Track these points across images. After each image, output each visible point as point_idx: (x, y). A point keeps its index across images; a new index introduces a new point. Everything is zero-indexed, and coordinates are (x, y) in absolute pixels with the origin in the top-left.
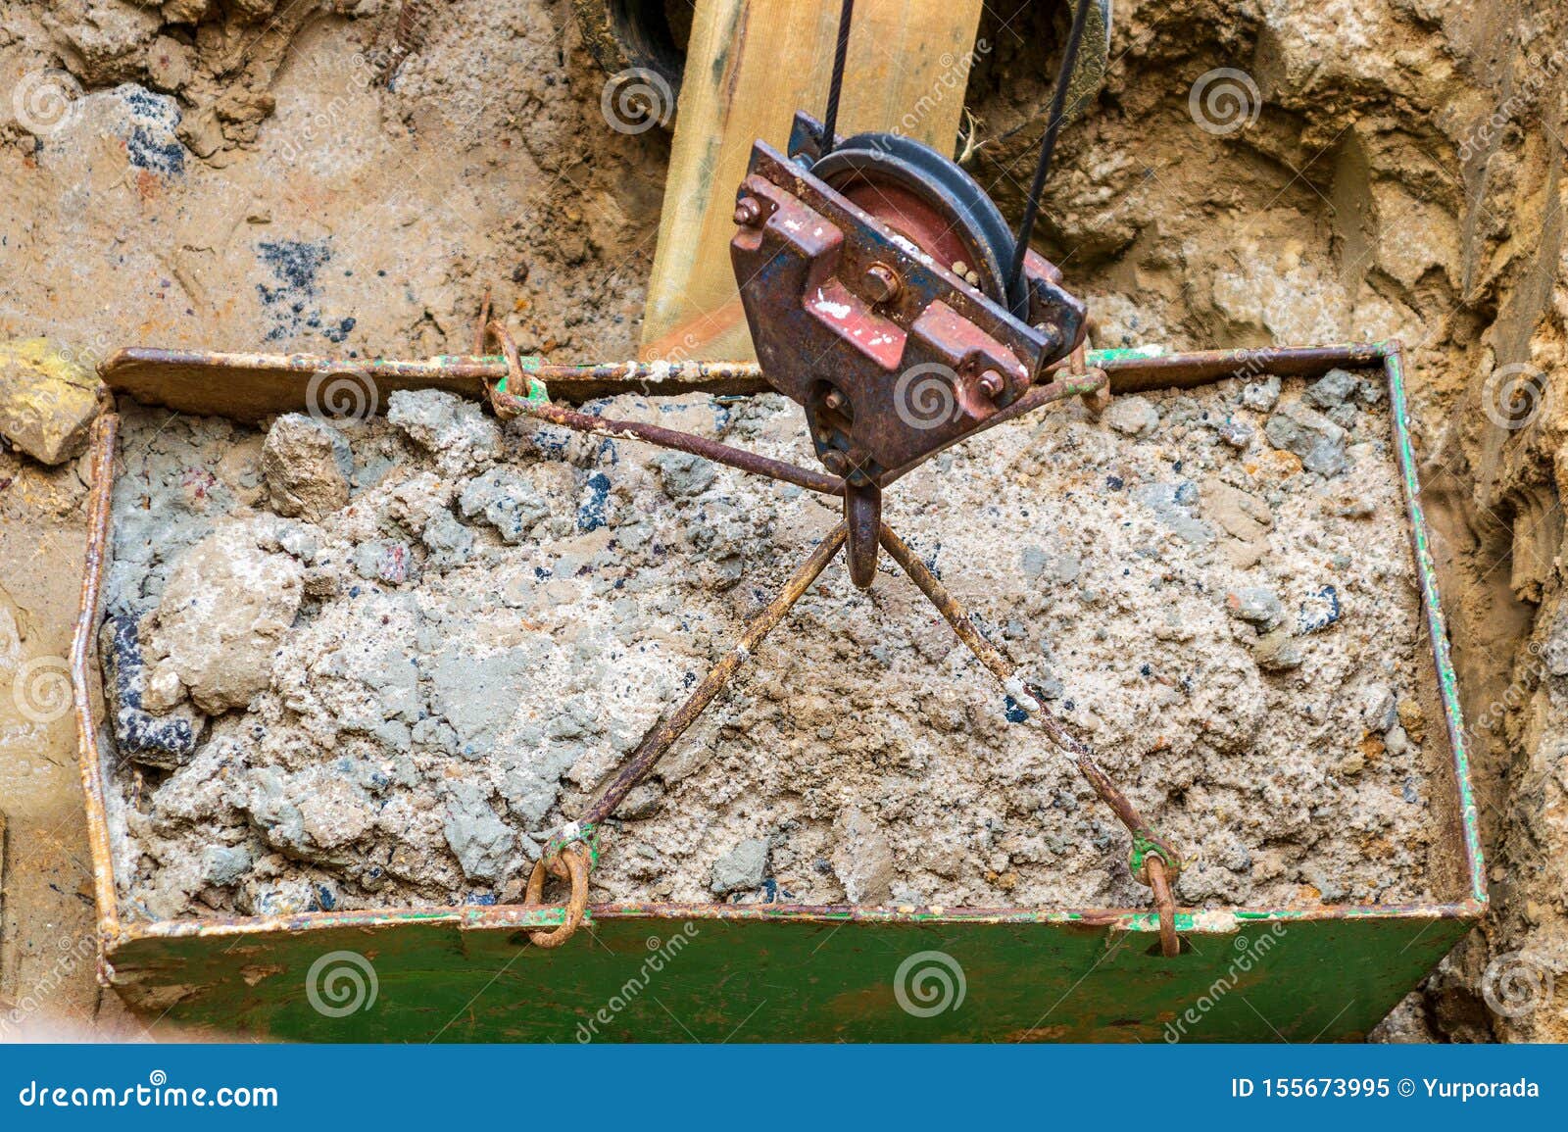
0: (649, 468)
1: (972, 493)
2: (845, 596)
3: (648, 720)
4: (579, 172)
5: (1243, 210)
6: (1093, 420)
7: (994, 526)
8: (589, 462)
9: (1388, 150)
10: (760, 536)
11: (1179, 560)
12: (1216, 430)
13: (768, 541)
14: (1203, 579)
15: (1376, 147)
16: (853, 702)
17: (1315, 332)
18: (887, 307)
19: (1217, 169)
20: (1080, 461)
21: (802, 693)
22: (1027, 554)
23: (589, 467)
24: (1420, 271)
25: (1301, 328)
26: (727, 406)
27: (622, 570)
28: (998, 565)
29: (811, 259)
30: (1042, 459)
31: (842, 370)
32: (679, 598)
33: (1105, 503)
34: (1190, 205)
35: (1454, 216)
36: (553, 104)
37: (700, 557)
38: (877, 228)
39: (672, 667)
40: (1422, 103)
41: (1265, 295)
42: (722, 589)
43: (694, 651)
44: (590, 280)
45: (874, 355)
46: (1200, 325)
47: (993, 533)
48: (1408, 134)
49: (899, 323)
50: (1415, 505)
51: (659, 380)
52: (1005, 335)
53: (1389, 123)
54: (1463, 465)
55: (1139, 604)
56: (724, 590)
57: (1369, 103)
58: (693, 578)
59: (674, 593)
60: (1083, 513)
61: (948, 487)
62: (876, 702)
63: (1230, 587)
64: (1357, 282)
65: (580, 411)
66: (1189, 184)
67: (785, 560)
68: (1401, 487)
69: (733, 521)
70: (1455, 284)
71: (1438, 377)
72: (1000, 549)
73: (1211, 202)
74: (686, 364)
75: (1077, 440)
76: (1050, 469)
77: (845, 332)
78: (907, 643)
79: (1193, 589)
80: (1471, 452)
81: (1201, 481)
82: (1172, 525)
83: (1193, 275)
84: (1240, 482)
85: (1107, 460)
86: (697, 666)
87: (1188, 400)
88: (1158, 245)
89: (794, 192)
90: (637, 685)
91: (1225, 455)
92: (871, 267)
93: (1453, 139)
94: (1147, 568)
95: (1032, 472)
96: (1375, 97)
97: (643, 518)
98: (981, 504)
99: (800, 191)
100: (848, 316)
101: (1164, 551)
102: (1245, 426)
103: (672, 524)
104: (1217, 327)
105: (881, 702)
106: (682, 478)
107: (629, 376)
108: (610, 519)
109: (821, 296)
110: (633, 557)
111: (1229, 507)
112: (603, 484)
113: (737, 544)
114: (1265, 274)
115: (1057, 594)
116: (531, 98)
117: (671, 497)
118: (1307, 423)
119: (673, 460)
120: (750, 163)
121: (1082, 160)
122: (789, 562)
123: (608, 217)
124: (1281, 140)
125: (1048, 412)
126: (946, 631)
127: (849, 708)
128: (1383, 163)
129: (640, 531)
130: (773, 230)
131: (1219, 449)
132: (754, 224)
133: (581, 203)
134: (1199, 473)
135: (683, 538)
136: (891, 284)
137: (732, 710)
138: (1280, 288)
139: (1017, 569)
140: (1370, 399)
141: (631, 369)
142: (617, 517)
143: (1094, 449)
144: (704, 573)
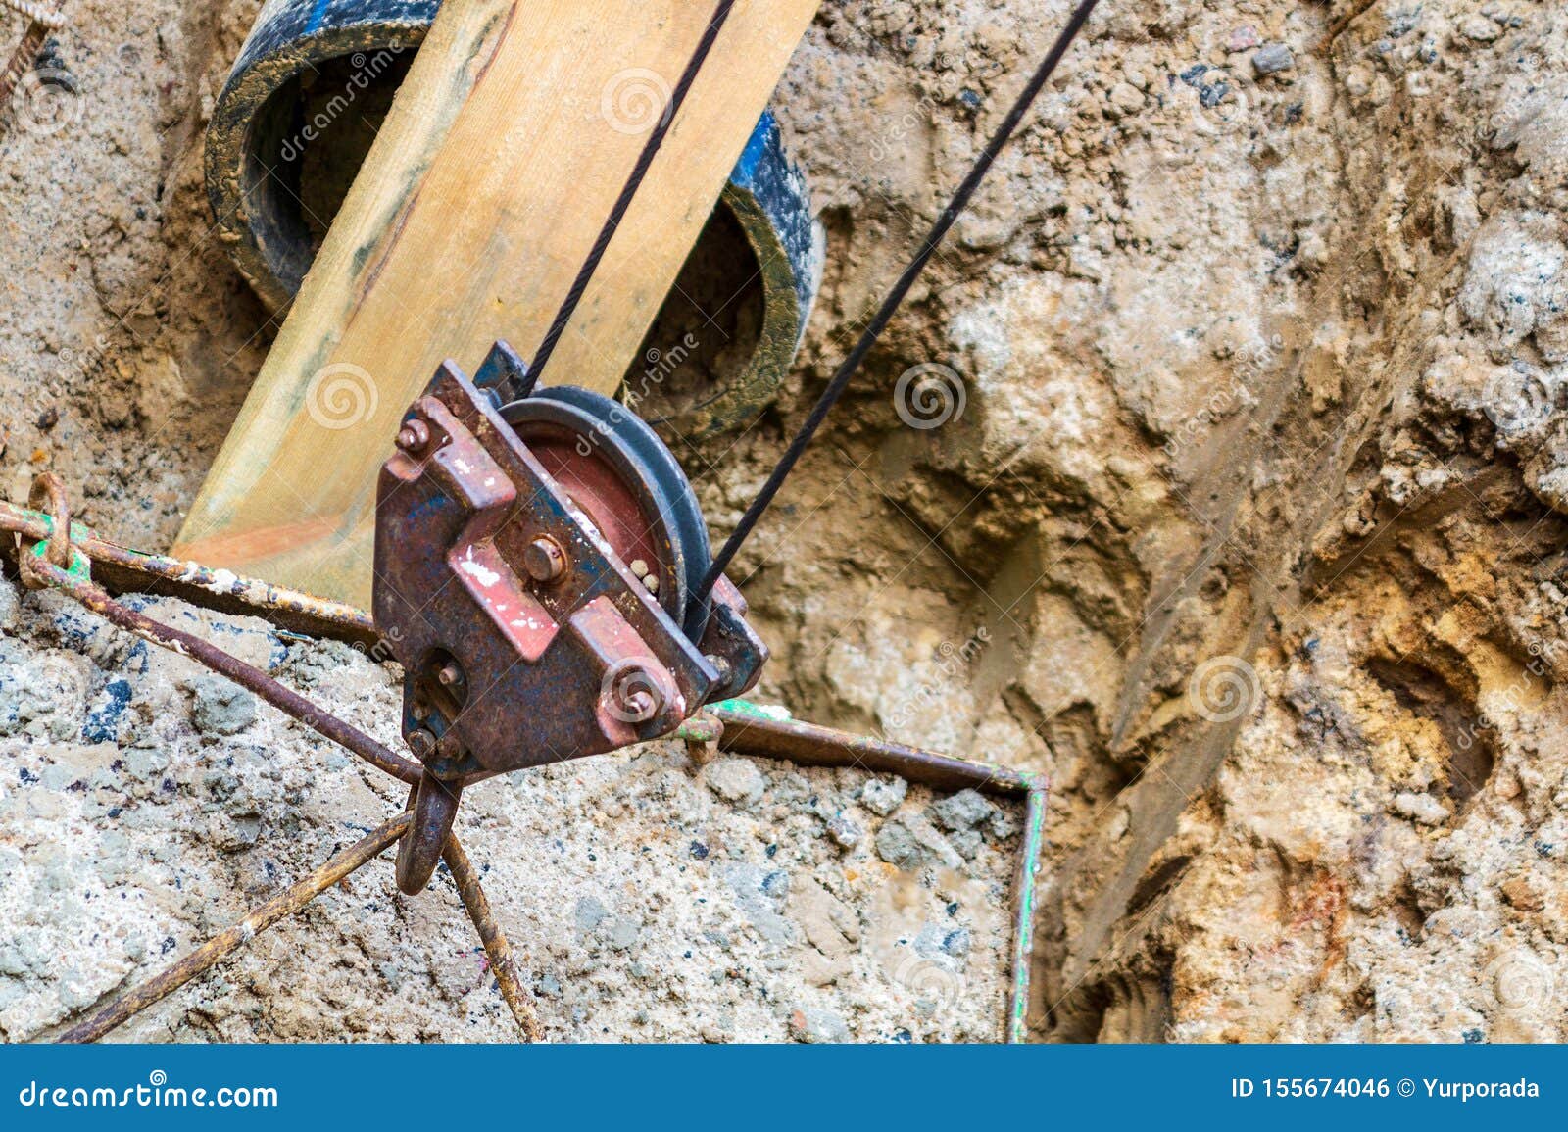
0: (181, 688)
1: (539, 817)
2: (368, 896)
3: (109, 981)
4: (147, 325)
5: (885, 579)
6: (691, 771)
7: (555, 863)
8: (110, 663)
9: (1069, 561)
10: (289, 801)
11: (750, 957)
12: (823, 820)
13: (295, 810)
14: (770, 985)
15: (1057, 553)
16: (346, 1020)
17: (931, 738)
18: (541, 587)
19: (868, 527)
20: (667, 814)
21: (290, 994)
22: (583, 904)
23: (108, 669)
24: (1066, 703)
25: (916, 728)
26: (288, 643)
27: (122, 798)
28: (549, 908)
29: (474, 510)
30: (625, 801)
31: (469, 645)
32: (179, 848)
33: (683, 870)
34: (826, 558)
35: (1122, 653)
36: (138, 240)
37: (215, 807)
38: (559, 497)
39: (153, 925)
40: (1123, 520)
41: (888, 680)
42: (231, 851)
43: (182, 914)
44: (125, 451)
45: (513, 638)
46: (801, 694)
47: (552, 870)
48: (1097, 549)
49: (550, 610)
50: (1022, 966)
51: (219, 592)
52: (671, 657)
53: (1080, 532)
54: (1058, 931)
55: (693, 994)
56: (231, 852)
57: (1064, 504)
58: (201, 829)
59: (174, 840)
60: (656, 874)
61: (515, 803)
62: (373, 1027)
63: (798, 1002)
64: (990, 695)
65: (117, 601)
66: (831, 535)
67: (309, 836)
68: (1011, 941)
69: (263, 776)
70: (1103, 728)
71: (1056, 825)
72: (554, 890)
73: (851, 562)
74: (254, 583)
75: (670, 791)
76: (632, 814)
77: (487, 602)
78: (423, 968)
79: (757, 994)
80: (1072, 919)
81: (793, 874)
82: (753, 915)
83: (810, 638)
84: (836, 887)
85: (698, 821)
86: (182, 931)
87: (800, 778)
88: (777, 592)
89: (473, 428)
90: (107, 934)
91: (826, 852)
92: (538, 538)
93: (1146, 568)
94: (712, 955)
95: (612, 812)
96: (1073, 499)
97: (159, 744)
98: (546, 834)
99: (481, 430)
100: (496, 586)
101: (736, 942)
102: (855, 825)
103: (192, 760)
104: (820, 701)
105: (379, 1029)
106: (216, 712)
107: (186, 579)
108: (121, 735)
109: (469, 554)
110: (137, 786)
111: (817, 912)
112: (124, 693)
113: (262, 804)
114: (890, 658)
115: (604, 958)
116: (115, 226)
117: (198, 730)
118: (926, 841)
119: (213, 685)
120: (431, 383)
121: (722, 475)
122: (314, 840)
123: (165, 385)
124: (951, 515)
125: (645, 750)
126: (473, 966)
127: (340, 1026)
128: (1060, 573)
129: (153, 758)
130: (438, 466)
131: (821, 843)
132: (415, 452)
133: (139, 361)
134: (793, 864)
135: (200, 781)
136: (556, 563)
137: (207, 993)
138: (903, 678)
139: (568, 918)
140: (1001, 833)
141: (190, 572)
142: (130, 735)
143: (687, 805)
144: (214, 827)
